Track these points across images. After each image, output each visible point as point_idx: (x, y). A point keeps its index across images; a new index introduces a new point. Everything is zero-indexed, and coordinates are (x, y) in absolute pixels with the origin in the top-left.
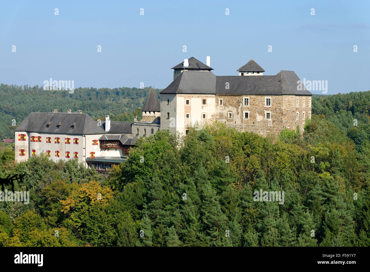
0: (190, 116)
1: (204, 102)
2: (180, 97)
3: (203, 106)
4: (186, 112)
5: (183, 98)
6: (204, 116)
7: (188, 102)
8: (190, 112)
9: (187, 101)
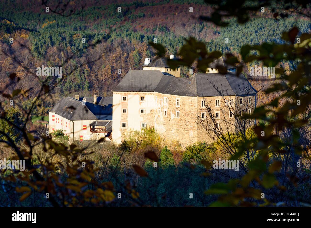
0: (127, 111)
1: (142, 98)
2: (116, 94)
3: (141, 102)
4: (122, 108)
5: (120, 95)
6: (142, 111)
7: (124, 99)
8: (127, 108)
9: (123, 97)
